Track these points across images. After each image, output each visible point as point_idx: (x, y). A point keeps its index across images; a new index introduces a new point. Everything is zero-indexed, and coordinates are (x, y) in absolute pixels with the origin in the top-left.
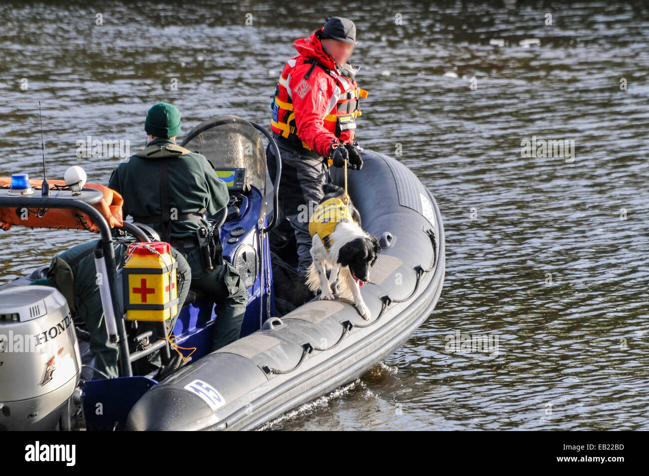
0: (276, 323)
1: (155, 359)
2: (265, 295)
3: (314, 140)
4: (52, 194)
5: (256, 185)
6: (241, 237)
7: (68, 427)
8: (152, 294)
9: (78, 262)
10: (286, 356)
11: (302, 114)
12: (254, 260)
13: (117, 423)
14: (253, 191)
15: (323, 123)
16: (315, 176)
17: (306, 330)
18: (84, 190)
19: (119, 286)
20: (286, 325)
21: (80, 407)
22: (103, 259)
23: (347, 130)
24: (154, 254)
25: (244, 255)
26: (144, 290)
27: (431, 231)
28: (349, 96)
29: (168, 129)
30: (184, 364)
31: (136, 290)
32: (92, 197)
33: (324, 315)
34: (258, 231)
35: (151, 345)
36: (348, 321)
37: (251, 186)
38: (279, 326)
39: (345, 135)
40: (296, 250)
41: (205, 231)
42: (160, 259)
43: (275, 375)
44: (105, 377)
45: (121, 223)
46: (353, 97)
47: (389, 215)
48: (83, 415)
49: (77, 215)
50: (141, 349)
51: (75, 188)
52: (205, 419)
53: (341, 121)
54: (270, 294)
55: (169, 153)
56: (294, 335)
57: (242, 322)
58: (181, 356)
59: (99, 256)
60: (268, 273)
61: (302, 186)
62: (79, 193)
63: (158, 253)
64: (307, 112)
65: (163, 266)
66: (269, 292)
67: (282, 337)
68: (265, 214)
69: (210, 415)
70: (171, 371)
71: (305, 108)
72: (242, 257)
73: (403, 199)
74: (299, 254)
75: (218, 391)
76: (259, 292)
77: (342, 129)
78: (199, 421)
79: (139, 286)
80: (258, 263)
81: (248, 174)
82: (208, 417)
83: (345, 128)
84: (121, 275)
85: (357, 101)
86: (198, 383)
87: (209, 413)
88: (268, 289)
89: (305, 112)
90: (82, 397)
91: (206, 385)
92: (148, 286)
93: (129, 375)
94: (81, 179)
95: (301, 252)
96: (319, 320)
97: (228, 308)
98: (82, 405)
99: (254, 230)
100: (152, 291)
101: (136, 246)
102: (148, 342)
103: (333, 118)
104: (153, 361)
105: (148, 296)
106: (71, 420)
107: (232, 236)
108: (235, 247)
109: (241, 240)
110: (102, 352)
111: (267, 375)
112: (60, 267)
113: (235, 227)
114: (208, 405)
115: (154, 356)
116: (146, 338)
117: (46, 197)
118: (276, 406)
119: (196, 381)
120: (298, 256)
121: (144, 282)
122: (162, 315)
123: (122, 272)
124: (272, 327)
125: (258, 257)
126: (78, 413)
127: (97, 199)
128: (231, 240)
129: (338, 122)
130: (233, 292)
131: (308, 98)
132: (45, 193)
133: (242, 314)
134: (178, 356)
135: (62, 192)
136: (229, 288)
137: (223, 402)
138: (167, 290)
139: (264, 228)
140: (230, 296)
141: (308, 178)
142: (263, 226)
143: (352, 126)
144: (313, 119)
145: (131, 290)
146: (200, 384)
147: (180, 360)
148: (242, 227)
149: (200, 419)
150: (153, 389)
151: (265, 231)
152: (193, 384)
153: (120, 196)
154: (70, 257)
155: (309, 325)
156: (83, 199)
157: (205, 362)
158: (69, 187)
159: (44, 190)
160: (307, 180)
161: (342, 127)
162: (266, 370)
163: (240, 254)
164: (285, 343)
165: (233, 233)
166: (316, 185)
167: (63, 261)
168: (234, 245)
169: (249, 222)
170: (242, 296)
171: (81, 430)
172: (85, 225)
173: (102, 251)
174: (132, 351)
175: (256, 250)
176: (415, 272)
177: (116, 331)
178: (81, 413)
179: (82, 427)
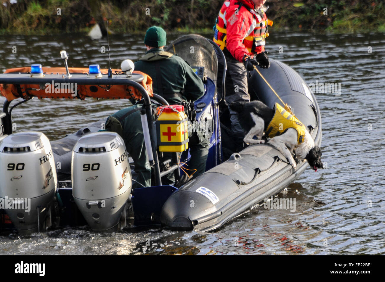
0: (237, 156)
1: (171, 177)
2: (218, 144)
3: (234, 52)
4: (113, 77)
5: (210, 77)
6: (204, 108)
7: (124, 216)
8: (175, 136)
9: (124, 119)
10: (246, 174)
11: (230, 35)
12: (211, 122)
13: (153, 214)
14: (209, 81)
15: (243, 41)
16: (241, 73)
17: (254, 160)
18: (133, 74)
19: (155, 131)
20: (242, 158)
21: (131, 204)
22: (145, 115)
23: (260, 46)
24: (175, 112)
25: (206, 119)
26: (170, 134)
27: (313, 105)
28: (261, 25)
29: (158, 41)
30: (189, 179)
31: (164, 134)
32: (138, 78)
33: (263, 152)
34: (213, 105)
35: (170, 167)
36: (277, 156)
37: (207, 78)
38: (239, 158)
39: (259, 49)
40: (230, 118)
41: (185, 103)
42: (179, 115)
43: (243, 186)
44: (144, 187)
45: (152, 94)
46: (264, 26)
47: (286, 96)
48: (132, 209)
49: (128, 90)
50: (165, 170)
51: (128, 73)
52: (209, 209)
53: (256, 40)
54: (220, 143)
55: (161, 57)
56: (249, 163)
57: (207, 159)
58: (187, 175)
59: (143, 113)
60: (219, 130)
61: (232, 78)
62: (130, 76)
63: (177, 111)
64: (233, 33)
65: (181, 119)
66: (220, 141)
67: (243, 164)
68: (217, 94)
69: (212, 207)
70: (182, 183)
71: (233, 31)
72: (204, 120)
73: (293, 87)
74: (232, 121)
75: (215, 193)
76: (215, 141)
77: (256, 45)
78: (206, 210)
79: (166, 131)
80: (214, 124)
81: (206, 70)
82: (211, 207)
83: (258, 45)
84: (156, 125)
85: (266, 27)
86: (202, 189)
87: (211, 205)
88: (220, 140)
89: (231, 34)
90: (132, 198)
91: (207, 190)
92: (172, 131)
93: (160, 184)
94: (131, 67)
95: (233, 119)
96: (260, 155)
97: (198, 150)
98: (132, 203)
99: (210, 104)
100: (174, 134)
101: (164, 108)
102: (169, 165)
103: (251, 39)
104: (170, 178)
105: (172, 137)
106: (126, 212)
107: (198, 108)
108: (201, 114)
109: (204, 110)
110: (143, 172)
111: (239, 185)
112: (114, 121)
113: (199, 103)
114: (210, 201)
115: (170, 175)
116: (168, 163)
117: (110, 78)
118: (244, 204)
119: (202, 187)
120: (231, 122)
121: (169, 129)
122: (180, 148)
123: (156, 123)
124: (236, 159)
125: (213, 121)
126: (130, 208)
127: (141, 79)
128: (198, 110)
129: (254, 41)
130: (202, 141)
131: (236, 25)
132: (110, 76)
133: (206, 155)
134: (185, 175)
135: (119, 75)
136: (199, 138)
137: (218, 200)
138: (183, 134)
139: (217, 103)
140: (200, 144)
141: (236, 74)
142: (216, 102)
143: (263, 43)
144: (236, 38)
145: (161, 134)
146: (205, 189)
147: (187, 177)
148: (203, 102)
149: (206, 209)
150: (176, 193)
151: (217, 105)
152: (200, 188)
153: (151, 79)
154: (118, 116)
155: (256, 158)
156: (133, 79)
157: (203, 177)
158: (124, 72)
159: (109, 75)
160: (236, 75)
161: (256, 44)
162: (238, 182)
163: (204, 118)
164: (245, 168)
165: (198, 106)
166: (241, 78)
167: (115, 118)
168: (200, 113)
169: (207, 99)
170: (206, 143)
171: (131, 218)
172: (132, 95)
173: (145, 110)
174: (161, 171)
175: (213, 116)
176: (308, 129)
177: (152, 159)
178: (131, 208)
179: (132, 216)
